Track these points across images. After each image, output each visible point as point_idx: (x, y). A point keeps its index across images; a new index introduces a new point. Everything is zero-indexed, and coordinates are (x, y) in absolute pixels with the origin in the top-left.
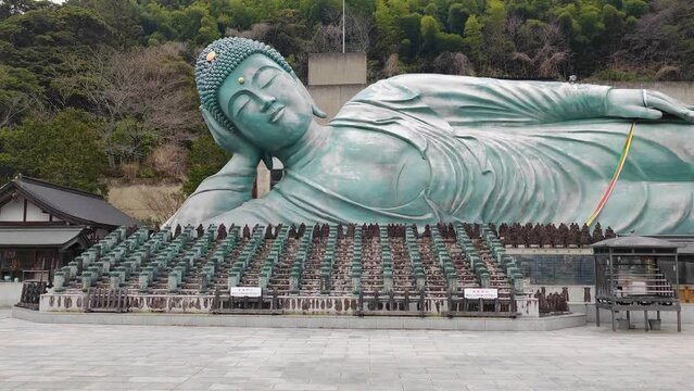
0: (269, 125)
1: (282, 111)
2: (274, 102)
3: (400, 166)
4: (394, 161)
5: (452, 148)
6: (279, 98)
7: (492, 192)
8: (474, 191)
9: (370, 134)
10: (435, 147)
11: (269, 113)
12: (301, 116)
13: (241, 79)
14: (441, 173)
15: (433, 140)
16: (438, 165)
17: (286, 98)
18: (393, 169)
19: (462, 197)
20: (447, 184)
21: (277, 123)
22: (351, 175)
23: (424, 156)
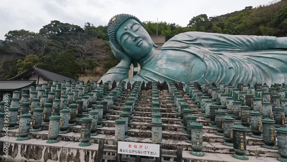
0: (136, 47)
1: (142, 42)
2: (139, 37)
3: (192, 64)
4: (189, 62)
5: (215, 58)
6: (141, 36)
7: (234, 76)
8: (226, 75)
9: (178, 52)
10: (207, 57)
11: (137, 42)
12: (149, 44)
13: (126, 28)
14: (211, 67)
15: (206, 55)
16: (209, 64)
17: (144, 36)
18: (189, 66)
19: (221, 78)
20: (214, 73)
21: (139, 46)
22: (170, 68)
23: (202, 60)
